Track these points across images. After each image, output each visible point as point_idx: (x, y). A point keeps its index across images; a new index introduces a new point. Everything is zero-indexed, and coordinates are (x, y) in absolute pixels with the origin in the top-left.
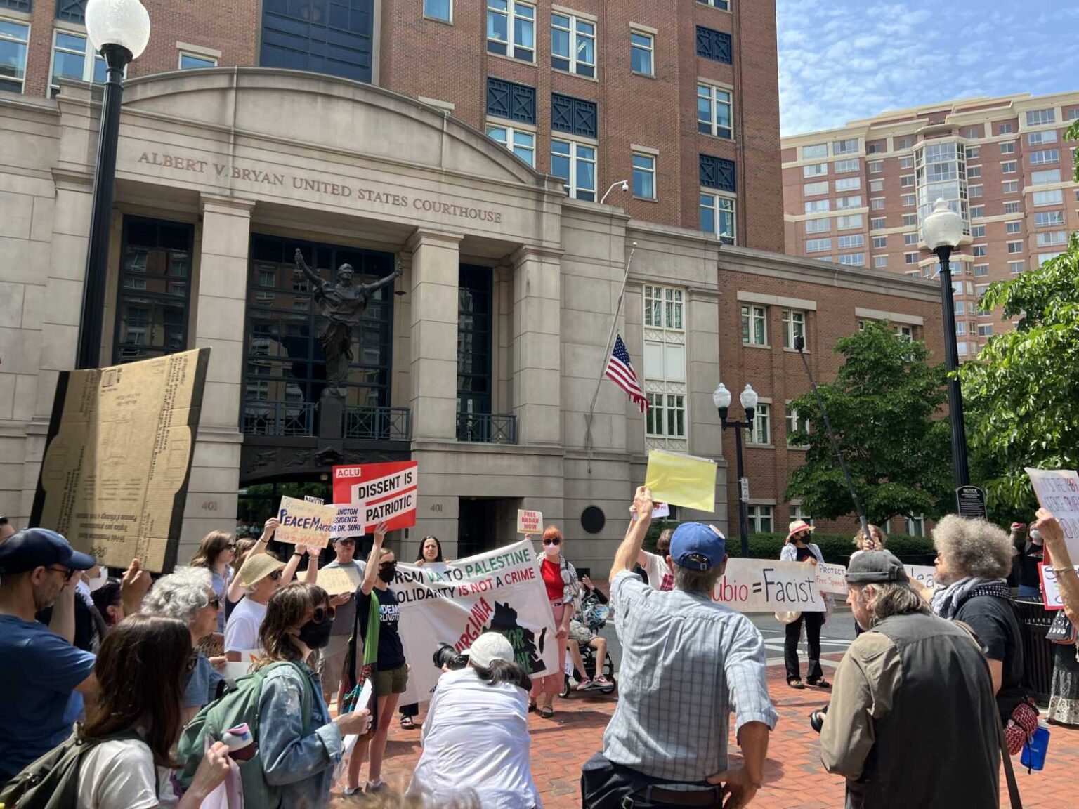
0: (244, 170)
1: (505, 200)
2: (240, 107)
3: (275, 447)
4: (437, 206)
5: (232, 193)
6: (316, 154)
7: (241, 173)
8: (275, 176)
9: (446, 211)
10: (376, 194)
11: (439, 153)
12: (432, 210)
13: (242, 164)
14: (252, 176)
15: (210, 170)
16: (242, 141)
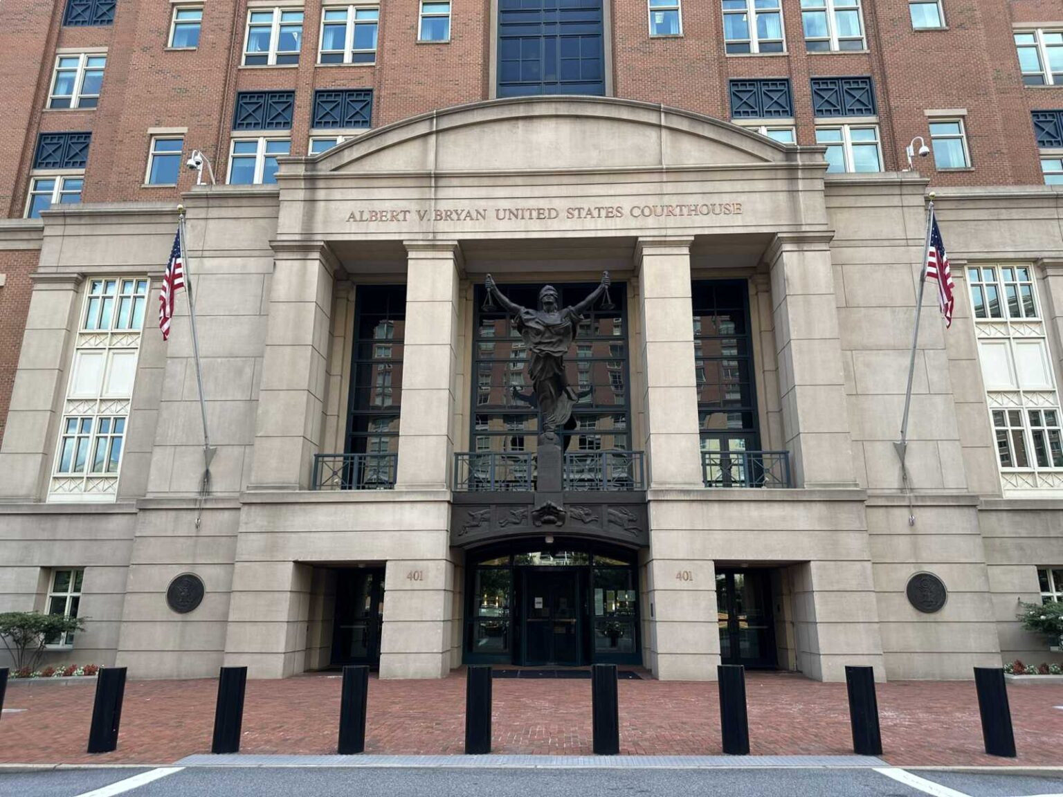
0: (446, 212)
1: (746, 186)
2: (441, 149)
3: (488, 505)
4: (659, 210)
5: (434, 237)
6: (519, 181)
7: (443, 215)
8: (478, 212)
9: (670, 214)
10: (586, 210)
11: (658, 151)
12: (653, 215)
13: (443, 206)
14: (454, 216)
15: (412, 217)
16: (442, 182)
